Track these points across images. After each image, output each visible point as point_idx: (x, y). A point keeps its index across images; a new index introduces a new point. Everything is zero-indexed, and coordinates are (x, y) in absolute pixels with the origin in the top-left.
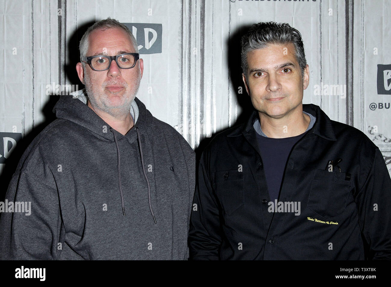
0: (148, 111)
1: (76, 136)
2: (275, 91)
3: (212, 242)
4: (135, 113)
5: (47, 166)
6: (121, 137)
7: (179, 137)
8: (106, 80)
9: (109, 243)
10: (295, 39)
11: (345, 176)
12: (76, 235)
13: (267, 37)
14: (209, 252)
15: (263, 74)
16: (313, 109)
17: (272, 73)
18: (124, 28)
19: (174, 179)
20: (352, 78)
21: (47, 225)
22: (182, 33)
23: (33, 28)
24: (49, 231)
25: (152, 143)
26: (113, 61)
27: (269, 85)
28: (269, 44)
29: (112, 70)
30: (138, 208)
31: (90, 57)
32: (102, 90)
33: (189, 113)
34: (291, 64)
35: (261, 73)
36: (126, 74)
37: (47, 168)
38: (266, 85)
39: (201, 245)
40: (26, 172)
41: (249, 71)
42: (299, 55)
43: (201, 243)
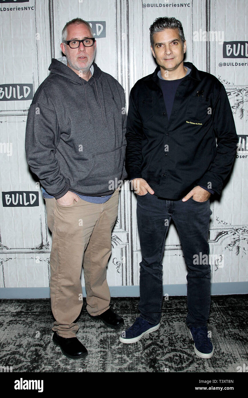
0: (98, 67)
1: (62, 82)
2: (169, 55)
3: (137, 137)
4: (92, 70)
5: (49, 99)
6: (85, 82)
7: (115, 81)
8: (78, 54)
9: (83, 138)
10: (179, 26)
11: (205, 99)
12: (66, 134)
13: (164, 25)
14: (136, 142)
15: (162, 46)
16: (189, 65)
17: (167, 45)
18: (86, 24)
19: (114, 103)
20: (210, 49)
21: (51, 130)
22: (117, 26)
23: (36, 26)
24: (52, 133)
25: (102, 85)
26: (81, 43)
27: (166, 51)
28: (165, 29)
29: (80, 48)
30: (97, 119)
31: (69, 41)
32: (76, 59)
33: (122, 70)
34: (177, 40)
35: (161, 45)
36: (88, 50)
37: (49, 100)
38: (164, 52)
39: (132, 139)
40: (38, 103)
41: (155, 44)
42: (181, 34)
43: (131, 138)
